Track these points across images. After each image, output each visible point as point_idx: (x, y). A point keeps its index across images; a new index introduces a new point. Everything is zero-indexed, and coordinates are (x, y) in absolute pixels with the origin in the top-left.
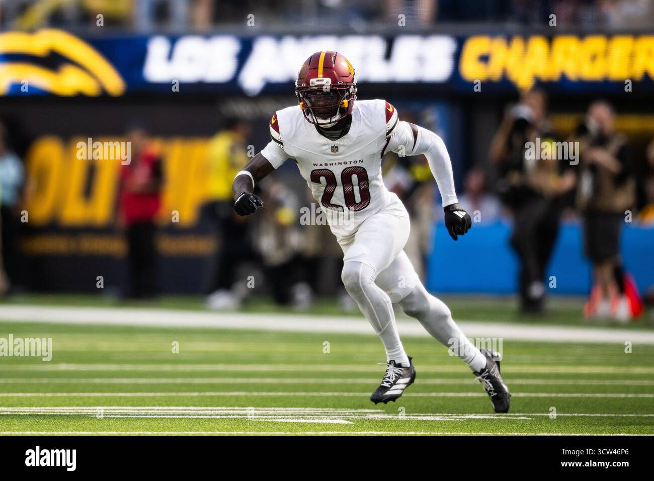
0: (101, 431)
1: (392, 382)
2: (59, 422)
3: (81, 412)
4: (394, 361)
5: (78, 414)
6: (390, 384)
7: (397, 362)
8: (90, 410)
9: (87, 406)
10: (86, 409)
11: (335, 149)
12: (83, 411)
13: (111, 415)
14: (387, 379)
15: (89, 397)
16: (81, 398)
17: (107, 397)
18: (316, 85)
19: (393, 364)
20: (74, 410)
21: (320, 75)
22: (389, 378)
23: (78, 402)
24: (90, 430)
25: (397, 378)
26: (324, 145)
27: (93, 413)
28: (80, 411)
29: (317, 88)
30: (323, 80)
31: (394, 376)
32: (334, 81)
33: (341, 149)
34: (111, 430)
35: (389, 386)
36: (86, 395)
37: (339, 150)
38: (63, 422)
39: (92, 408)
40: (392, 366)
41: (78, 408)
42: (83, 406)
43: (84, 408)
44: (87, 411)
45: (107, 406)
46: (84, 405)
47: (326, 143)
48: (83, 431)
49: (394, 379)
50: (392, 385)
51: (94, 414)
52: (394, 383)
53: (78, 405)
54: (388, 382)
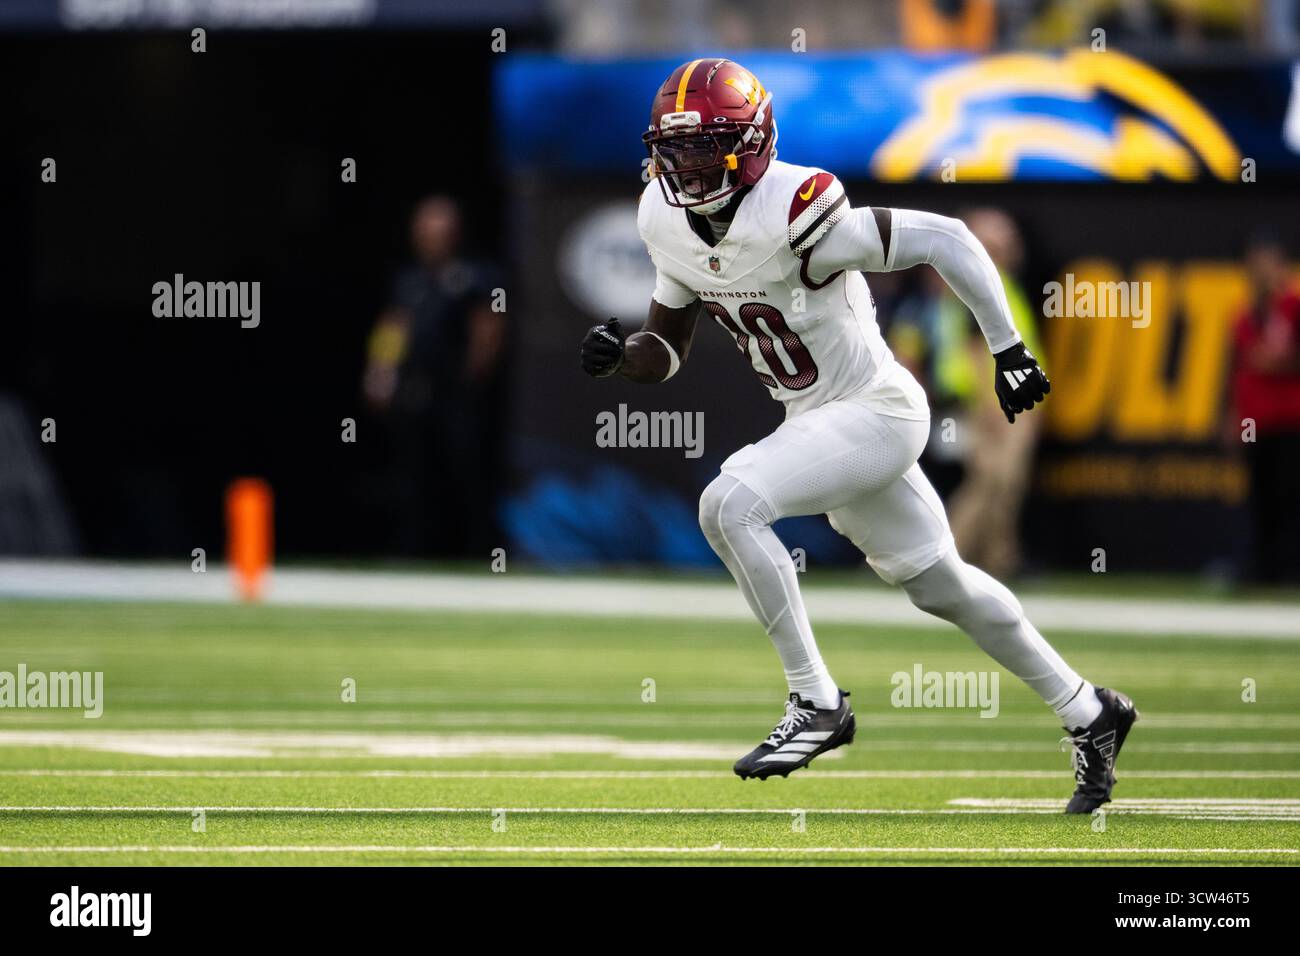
0: (1198, 847)
1: (785, 738)
2: (1115, 829)
3: (1157, 810)
4: (797, 694)
5: (1151, 812)
6: (780, 740)
7: (805, 697)
8: (1176, 805)
9: (1169, 798)
10: (1167, 804)
11: (714, 263)
12: (1160, 807)
13: (1217, 815)
14: (779, 731)
15: (1174, 780)
16: (1159, 781)
17: (1210, 780)
18: (671, 125)
19: (795, 701)
20: (1144, 804)
21: (680, 105)
22: (781, 728)
23: (1151, 790)
24: (1176, 845)
25: (797, 730)
26: (698, 253)
27: (1182, 810)
28: (1155, 807)
29: (672, 132)
30: (683, 116)
31: (791, 726)
32: (707, 117)
33: (724, 264)
34: (1217, 845)
35: (777, 745)
36: (1168, 775)
37: (722, 268)
38: (1121, 829)
39: (1181, 801)
40: (791, 706)
41: (1152, 801)
42: (1162, 797)
43: (1164, 801)
44: (1169, 807)
45: (1210, 797)
46: (1165, 794)
47: (700, 250)
48: (1162, 847)
49: (790, 730)
50: (781, 744)
51: (1184, 813)
52: (789, 739)
53: (1152, 795)
54: (777, 736)
